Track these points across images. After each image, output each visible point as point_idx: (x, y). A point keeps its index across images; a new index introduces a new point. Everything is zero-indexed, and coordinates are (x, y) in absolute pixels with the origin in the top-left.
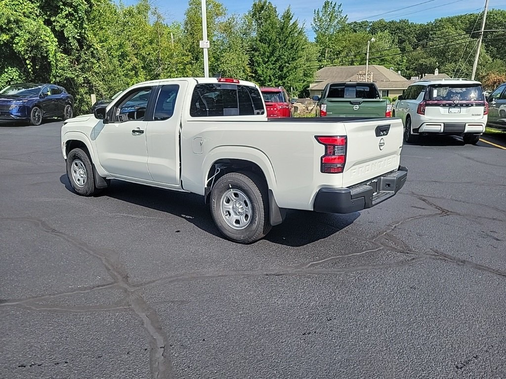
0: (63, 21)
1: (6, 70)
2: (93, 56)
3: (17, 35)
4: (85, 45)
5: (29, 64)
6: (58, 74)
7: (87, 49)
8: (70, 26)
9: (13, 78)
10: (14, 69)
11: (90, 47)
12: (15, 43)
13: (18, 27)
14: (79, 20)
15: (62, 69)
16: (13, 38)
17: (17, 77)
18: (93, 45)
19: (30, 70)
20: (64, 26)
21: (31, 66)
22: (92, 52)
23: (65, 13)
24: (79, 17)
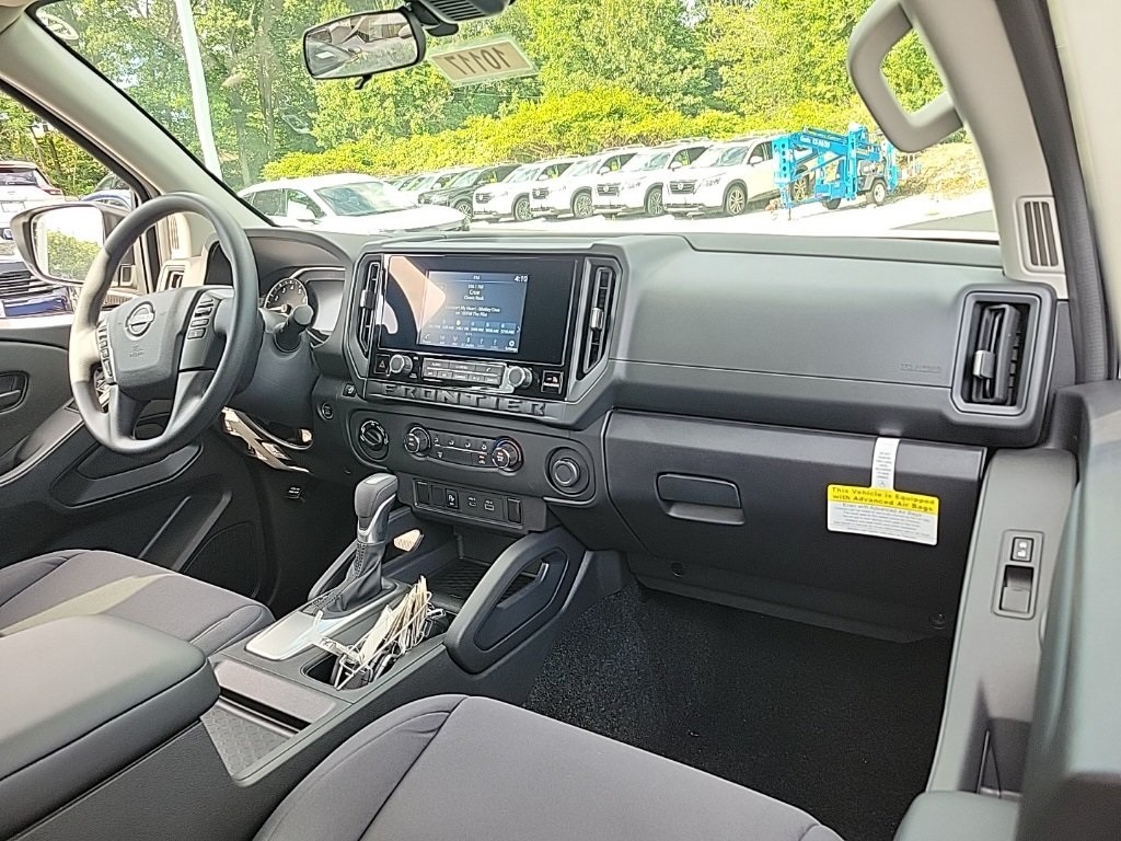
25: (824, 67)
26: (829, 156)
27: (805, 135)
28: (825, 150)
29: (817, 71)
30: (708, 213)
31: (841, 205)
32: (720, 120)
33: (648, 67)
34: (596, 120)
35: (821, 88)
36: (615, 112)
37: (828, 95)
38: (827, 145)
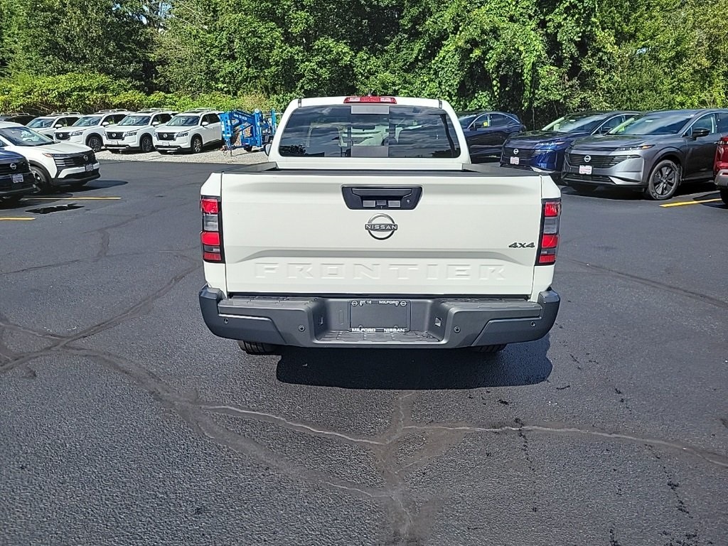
0: (560, 19)
1: (476, 95)
2: (601, 64)
3: (492, 48)
4: (591, 50)
5: (496, 86)
6: (537, 96)
7: (593, 55)
8: (570, 23)
9: (481, 105)
10: (485, 94)
11: (599, 50)
12: (487, 60)
13: (495, 37)
14: (584, 13)
15: (544, 89)
16: (485, 53)
17: (487, 104)
18: (604, 47)
19: (496, 93)
20: (560, 26)
21: (498, 88)
22: (600, 59)
23: (565, 6)
24: (584, 8)
25: (221, 74)
26: (246, 124)
27: (236, 113)
28: (245, 121)
29: (218, 76)
30: (181, 151)
31: (253, 150)
32: (166, 98)
33: (107, 59)
34: (89, 92)
35: (220, 85)
36: (102, 87)
37: (225, 89)
38: (246, 119)
